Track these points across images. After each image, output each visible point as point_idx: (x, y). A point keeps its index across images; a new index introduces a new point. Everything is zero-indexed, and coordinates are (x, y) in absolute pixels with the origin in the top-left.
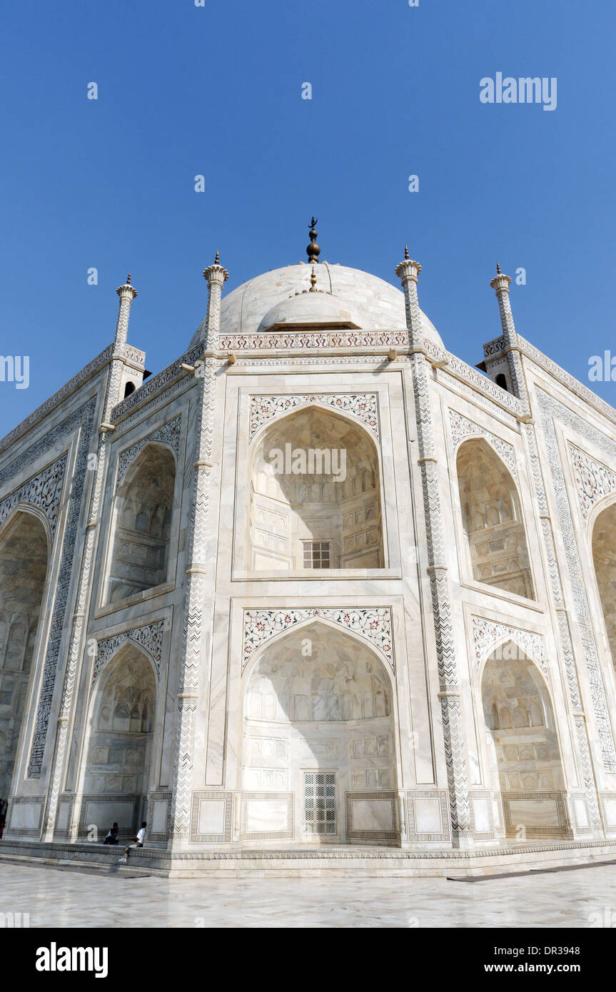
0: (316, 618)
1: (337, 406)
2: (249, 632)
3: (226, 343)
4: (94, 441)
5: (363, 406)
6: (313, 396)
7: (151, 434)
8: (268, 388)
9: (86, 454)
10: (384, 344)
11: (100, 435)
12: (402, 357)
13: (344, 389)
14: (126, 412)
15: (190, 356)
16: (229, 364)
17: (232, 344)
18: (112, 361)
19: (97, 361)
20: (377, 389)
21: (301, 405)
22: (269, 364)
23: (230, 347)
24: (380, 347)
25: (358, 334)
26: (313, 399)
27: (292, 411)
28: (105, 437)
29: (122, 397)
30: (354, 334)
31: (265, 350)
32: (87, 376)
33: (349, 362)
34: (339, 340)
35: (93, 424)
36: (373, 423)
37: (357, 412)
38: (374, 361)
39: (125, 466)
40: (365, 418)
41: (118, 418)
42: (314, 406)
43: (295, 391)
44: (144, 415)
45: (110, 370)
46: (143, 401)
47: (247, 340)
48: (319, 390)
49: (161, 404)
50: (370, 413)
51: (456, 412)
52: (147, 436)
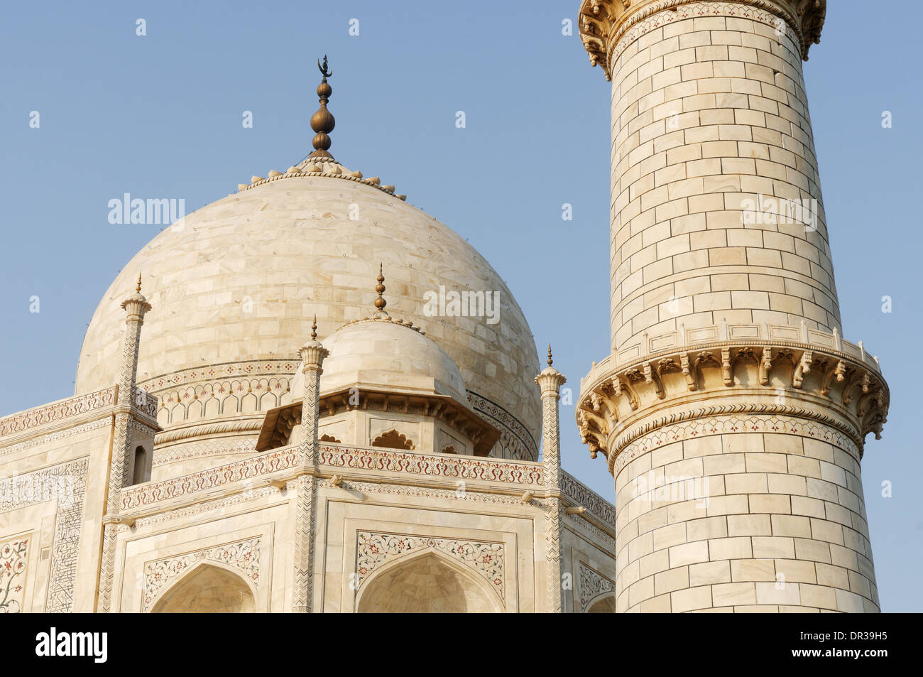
1: (458, 556)
3: (327, 456)
4: (89, 529)
5: (488, 558)
6: (431, 539)
7: (205, 549)
8: (378, 523)
9: (73, 547)
10: (516, 481)
11: (104, 527)
12: (537, 499)
13: (466, 535)
14: (153, 505)
15: (270, 460)
16: (331, 486)
17: (334, 458)
18: (118, 413)
19: (83, 402)
20: (505, 538)
21: (416, 549)
22: (379, 491)
23: (332, 462)
24: (511, 485)
25: (486, 463)
26: (431, 543)
27: (407, 555)
28: (114, 531)
29: (133, 469)
30: (481, 462)
31: (375, 472)
32: (62, 421)
33: (475, 499)
34: (462, 469)
35: (85, 502)
36: (498, 582)
37: (481, 565)
38: (503, 502)
39: (158, 583)
40: (490, 575)
41: (136, 509)
42: (432, 553)
43: (410, 530)
44: (192, 518)
45: (114, 425)
46: (188, 498)
47: (353, 456)
48: (438, 533)
49: (223, 511)
50: (496, 568)
51: (586, 565)
52: (200, 550)
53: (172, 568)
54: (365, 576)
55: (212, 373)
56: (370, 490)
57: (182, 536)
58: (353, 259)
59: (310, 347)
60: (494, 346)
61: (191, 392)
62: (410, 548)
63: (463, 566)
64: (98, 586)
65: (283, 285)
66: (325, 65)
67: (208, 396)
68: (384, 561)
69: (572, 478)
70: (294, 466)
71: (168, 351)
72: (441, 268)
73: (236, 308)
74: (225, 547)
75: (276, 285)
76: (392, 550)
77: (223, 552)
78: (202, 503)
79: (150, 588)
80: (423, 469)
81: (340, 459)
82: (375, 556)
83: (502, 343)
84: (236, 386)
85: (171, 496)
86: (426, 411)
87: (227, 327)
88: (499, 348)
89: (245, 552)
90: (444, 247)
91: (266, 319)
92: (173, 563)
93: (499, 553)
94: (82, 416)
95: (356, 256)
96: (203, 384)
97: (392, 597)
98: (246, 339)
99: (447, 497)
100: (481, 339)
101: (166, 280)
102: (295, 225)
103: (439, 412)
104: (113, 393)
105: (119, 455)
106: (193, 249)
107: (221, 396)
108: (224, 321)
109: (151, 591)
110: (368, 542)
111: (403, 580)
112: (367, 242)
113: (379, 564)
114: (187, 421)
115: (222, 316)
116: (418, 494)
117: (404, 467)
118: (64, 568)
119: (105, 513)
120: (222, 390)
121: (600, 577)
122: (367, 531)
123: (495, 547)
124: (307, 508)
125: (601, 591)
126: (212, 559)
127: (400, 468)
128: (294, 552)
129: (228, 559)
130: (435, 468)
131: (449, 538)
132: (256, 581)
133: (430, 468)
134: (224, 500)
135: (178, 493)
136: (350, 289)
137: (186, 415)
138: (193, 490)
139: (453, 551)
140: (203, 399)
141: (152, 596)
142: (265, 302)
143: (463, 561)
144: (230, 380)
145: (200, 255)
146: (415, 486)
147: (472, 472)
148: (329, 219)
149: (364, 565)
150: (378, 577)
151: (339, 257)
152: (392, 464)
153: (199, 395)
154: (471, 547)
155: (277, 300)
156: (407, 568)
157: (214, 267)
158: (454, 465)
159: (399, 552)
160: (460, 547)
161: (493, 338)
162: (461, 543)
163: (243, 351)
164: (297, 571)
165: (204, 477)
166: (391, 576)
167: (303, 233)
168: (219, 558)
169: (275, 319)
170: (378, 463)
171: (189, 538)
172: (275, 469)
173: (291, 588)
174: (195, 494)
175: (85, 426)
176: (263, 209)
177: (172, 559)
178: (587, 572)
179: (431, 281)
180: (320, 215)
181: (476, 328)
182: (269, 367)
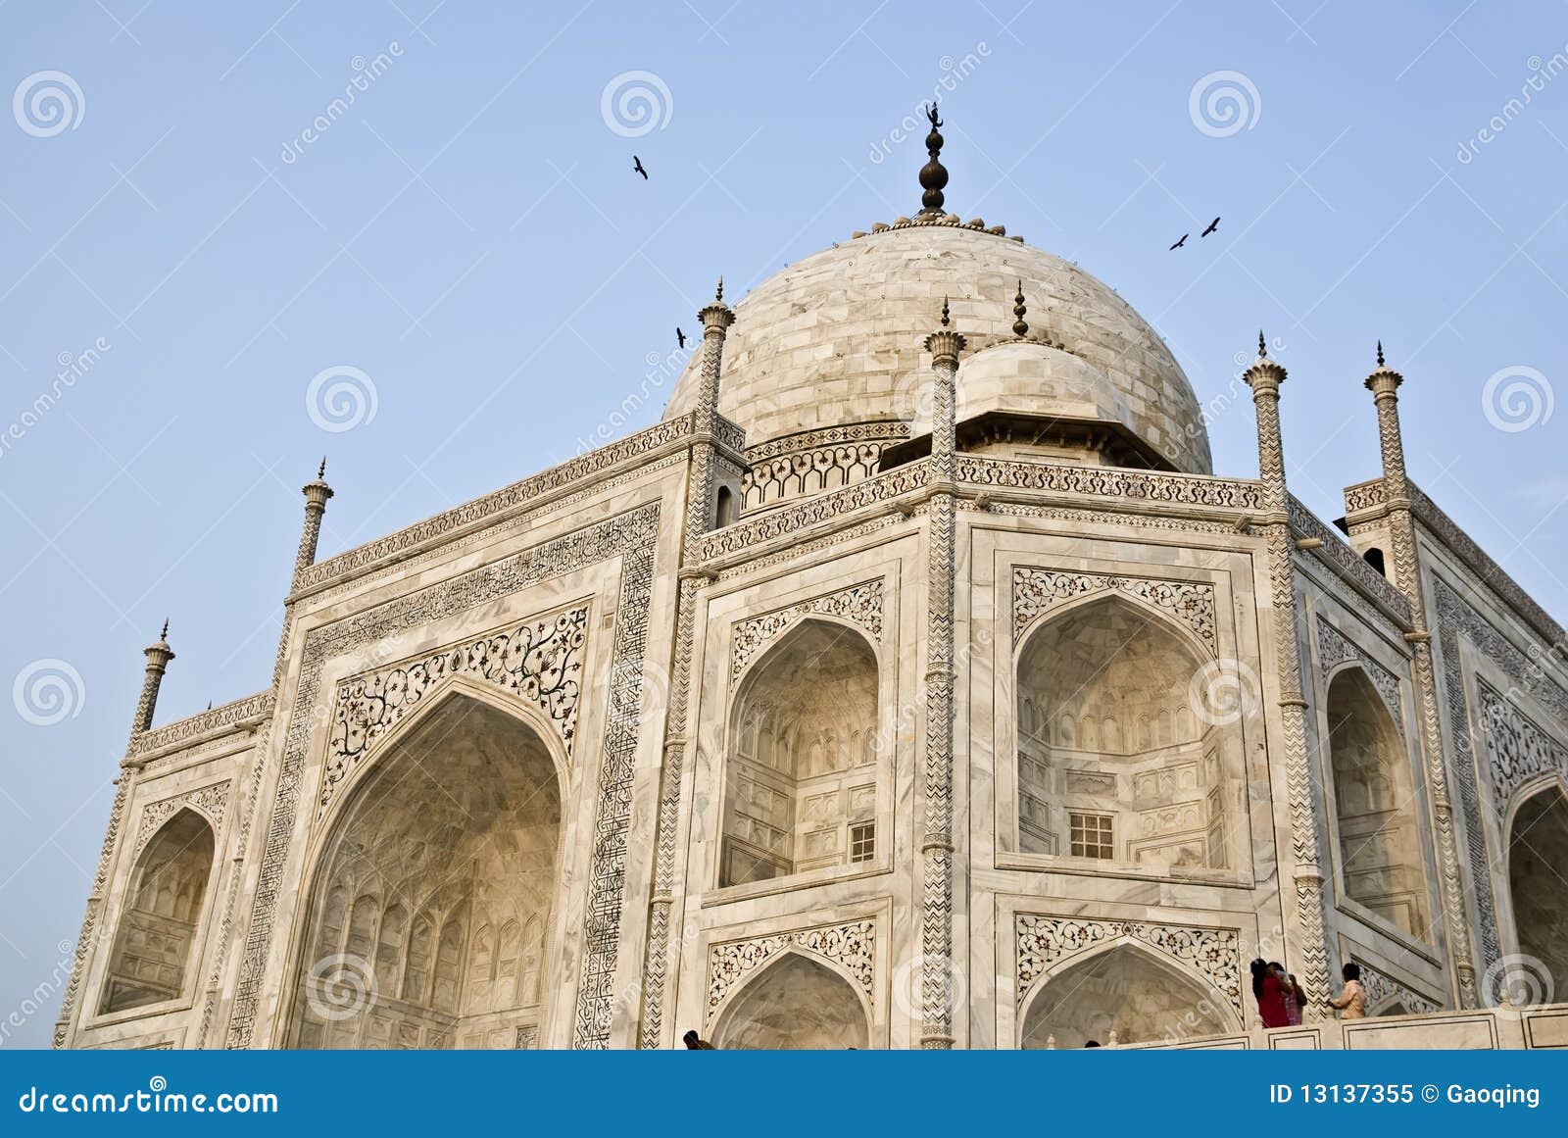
0: (1127, 939)
1: (1151, 600)
2: (1026, 950)
3: (968, 470)
4: (662, 588)
5: (1192, 604)
6: (1113, 578)
7: (810, 600)
8: (1041, 556)
9: (642, 610)
10: (1225, 503)
11: (680, 581)
12: (1255, 527)
13: (1161, 572)
14: (741, 551)
15: (892, 481)
16: (975, 509)
17: (977, 474)
18: (695, 444)
19: (652, 436)
20: (1214, 577)
21: (1094, 590)
22: (1040, 515)
23: (975, 478)
24: (1219, 509)
25: (1182, 480)
26: (1113, 583)
27: (1080, 599)
28: (692, 587)
29: (715, 514)
30: (1176, 480)
31: (1032, 492)
32: (628, 461)
33: (1170, 527)
34: (1150, 488)
35: (656, 556)
36: (1207, 634)
37: (1183, 612)
38: (1210, 531)
39: (749, 648)
40: (1197, 625)
41: (720, 558)
42: (1114, 595)
43: (1084, 566)
44: (791, 564)
45: (691, 459)
46: (785, 538)
47: (1003, 470)
48: (1122, 569)
49: (832, 551)
50: (1203, 616)
51: (1326, 621)
52: (802, 602)
53: (767, 627)
54: (1026, 625)
55: (811, 440)
56: (1027, 514)
57: (777, 586)
58: (980, 301)
59: (941, 333)
60: (1156, 406)
61: (787, 464)
62: (1085, 589)
63: (1157, 613)
64: (673, 656)
65: (895, 332)
66: (935, 112)
67: (807, 468)
68: (1050, 606)
69: (1300, 503)
70: (924, 485)
71: (758, 418)
72: (1088, 312)
73: (840, 362)
74: (835, 596)
75: (886, 334)
76: (1060, 592)
77: (832, 602)
78: (803, 543)
79: (739, 655)
80: (1098, 488)
81: (985, 475)
82: (1037, 599)
83: (1165, 404)
84: (840, 454)
85: (764, 538)
86: (1089, 444)
87: (828, 384)
88: (1162, 410)
89: (862, 600)
90: (1090, 292)
91: (875, 373)
92: (768, 621)
93: (1207, 597)
94: (652, 453)
95: (983, 298)
96: (801, 453)
97: (1061, 659)
98: (851, 398)
99: (1131, 523)
100: (1139, 397)
101: (755, 337)
102: (907, 265)
103: (1106, 444)
104: (689, 420)
105: (697, 492)
106: (785, 301)
107: (823, 468)
108: (824, 378)
109: (741, 658)
110: (1027, 581)
111: (1075, 635)
112: (997, 281)
113: (1045, 609)
114: (782, 499)
115: (822, 372)
116: (1092, 520)
117: (1072, 486)
118: (631, 637)
119: (681, 566)
120: (824, 460)
121: (1342, 639)
122: (1025, 567)
123: (1201, 588)
124: (944, 536)
125: (1346, 658)
126: (818, 612)
127: (1066, 487)
128: (927, 593)
129: (840, 610)
130: (1114, 487)
131: (1138, 577)
132: (878, 635)
133: (1106, 486)
134: (833, 538)
135: (773, 534)
136: (977, 335)
137: (781, 493)
138: (792, 528)
139: (1143, 593)
140: (801, 472)
141: (742, 665)
142: (874, 353)
143: (1157, 606)
144: (834, 448)
145: (794, 305)
146: (1088, 509)
147: (1164, 492)
148: (948, 258)
149: (1023, 610)
150: (1042, 627)
151: (962, 299)
152: (1055, 481)
153: (796, 467)
154: (1168, 588)
155: (889, 351)
156: (1081, 619)
157: (811, 318)
158: (1139, 482)
159: (1070, 594)
160: (1153, 589)
161: (1154, 397)
162: (1154, 583)
163: (848, 412)
164: (933, 616)
165: (807, 511)
166: (1058, 628)
167: (918, 274)
168: (829, 611)
169: (886, 373)
170: (1037, 480)
171: (788, 590)
172: (899, 491)
173: (926, 641)
174: (795, 533)
175: (655, 464)
176: (867, 252)
177: (766, 617)
178: (1326, 629)
179: (1077, 327)
180: (937, 254)
181: (1132, 384)
182: (880, 430)
